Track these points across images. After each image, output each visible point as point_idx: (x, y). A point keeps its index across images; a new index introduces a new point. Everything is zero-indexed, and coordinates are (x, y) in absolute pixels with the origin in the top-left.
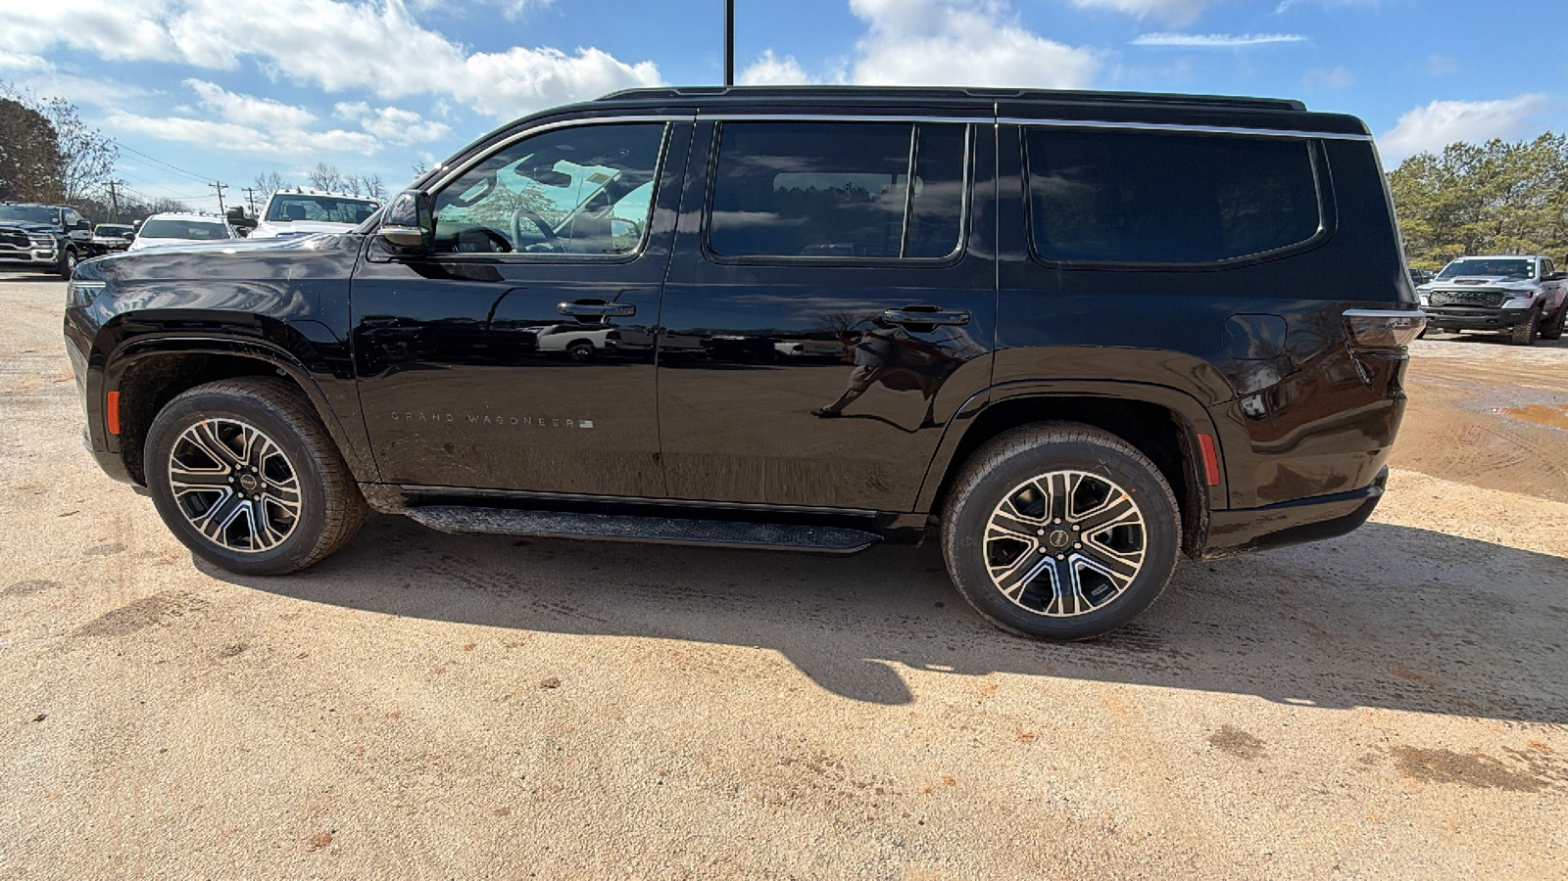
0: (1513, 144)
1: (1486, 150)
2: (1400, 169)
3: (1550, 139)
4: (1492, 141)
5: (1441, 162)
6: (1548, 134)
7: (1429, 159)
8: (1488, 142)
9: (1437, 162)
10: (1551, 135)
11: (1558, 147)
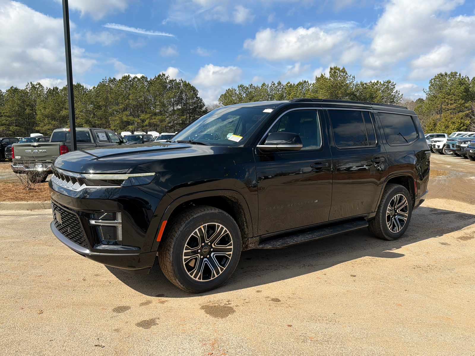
0: (256, 86)
1: (249, 87)
2: (226, 93)
3: (265, 85)
4: (250, 85)
5: (237, 91)
6: (264, 83)
7: (234, 90)
8: (249, 85)
9: (236, 91)
10: (265, 84)
11: (267, 88)
